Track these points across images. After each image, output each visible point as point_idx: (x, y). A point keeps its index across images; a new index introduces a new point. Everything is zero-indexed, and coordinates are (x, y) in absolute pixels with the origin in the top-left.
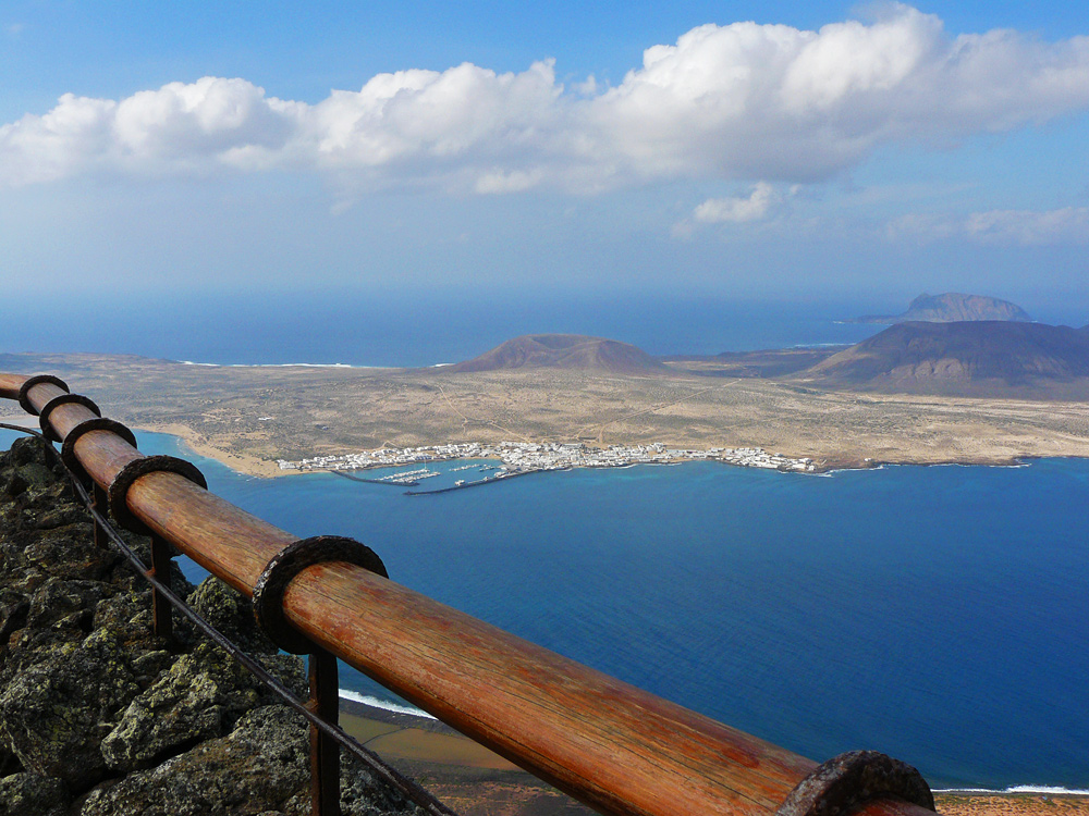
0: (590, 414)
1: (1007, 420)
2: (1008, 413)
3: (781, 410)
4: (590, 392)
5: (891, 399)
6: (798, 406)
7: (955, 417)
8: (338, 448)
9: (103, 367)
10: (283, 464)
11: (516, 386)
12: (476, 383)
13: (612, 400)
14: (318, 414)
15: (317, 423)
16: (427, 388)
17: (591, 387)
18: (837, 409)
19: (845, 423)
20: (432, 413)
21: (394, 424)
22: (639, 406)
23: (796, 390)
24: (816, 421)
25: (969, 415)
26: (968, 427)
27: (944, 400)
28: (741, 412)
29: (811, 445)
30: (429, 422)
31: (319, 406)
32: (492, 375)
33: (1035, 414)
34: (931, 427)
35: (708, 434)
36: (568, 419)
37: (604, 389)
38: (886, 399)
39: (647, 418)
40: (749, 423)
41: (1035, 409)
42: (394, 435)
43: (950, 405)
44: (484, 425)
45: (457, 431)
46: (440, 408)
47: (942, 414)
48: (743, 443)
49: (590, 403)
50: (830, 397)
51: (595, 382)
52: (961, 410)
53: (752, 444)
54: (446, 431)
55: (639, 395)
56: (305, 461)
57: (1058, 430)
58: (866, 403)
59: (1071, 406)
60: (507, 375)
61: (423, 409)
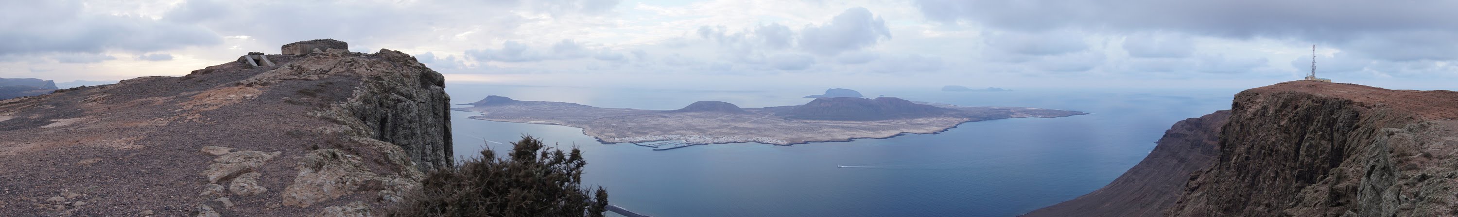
0: (717, 126)
1: (848, 127)
2: (849, 125)
3: (779, 126)
4: (719, 119)
5: (814, 122)
6: (784, 124)
7: (833, 127)
8: (634, 135)
9: (564, 107)
10: (616, 139)
11: (695, 117)
12: (682, 116)
13: (725, 122)
14: (630, 124)
15: (629, 127)
16: (665, 117)
17: (720, 118)
18: (796, 125)
19: (798, 129)
20: (667, 125)
21: (653, 128)
22: (734, 124)
23: (785, 119)
24: (789, 129)
25: (837, 126)
26: (835, 130)
27: (830, 122)
28: (766, 126)
29: (786, 136)
30: (665, 128)
31: (630, 122)
32: (688, 114)
33: (857, 125)
34: (825, 130)
35: (754, 133)
36: (710, 128)
37: (723, 119)
38: (812, 122)
39: (736, 128)
40: (768, 130)
41: (857, 124)
42: (653, 131)
43: (832, 123)
44: (684, 129)
45: (673, 131)
46: (670, 123)
47: (829, 126)
48: (765, 136)
49: (718, 123)
50: (795, 121)
51: (721, 116)
52: (836, 125)
53: (768, 136)
54: (670, 131)
55: (733, 120)
56: (623, 138)
57: (863, 130)
58: (806, 123)
59: (868, 122)
60: (692, 114)
61: (664, 124)
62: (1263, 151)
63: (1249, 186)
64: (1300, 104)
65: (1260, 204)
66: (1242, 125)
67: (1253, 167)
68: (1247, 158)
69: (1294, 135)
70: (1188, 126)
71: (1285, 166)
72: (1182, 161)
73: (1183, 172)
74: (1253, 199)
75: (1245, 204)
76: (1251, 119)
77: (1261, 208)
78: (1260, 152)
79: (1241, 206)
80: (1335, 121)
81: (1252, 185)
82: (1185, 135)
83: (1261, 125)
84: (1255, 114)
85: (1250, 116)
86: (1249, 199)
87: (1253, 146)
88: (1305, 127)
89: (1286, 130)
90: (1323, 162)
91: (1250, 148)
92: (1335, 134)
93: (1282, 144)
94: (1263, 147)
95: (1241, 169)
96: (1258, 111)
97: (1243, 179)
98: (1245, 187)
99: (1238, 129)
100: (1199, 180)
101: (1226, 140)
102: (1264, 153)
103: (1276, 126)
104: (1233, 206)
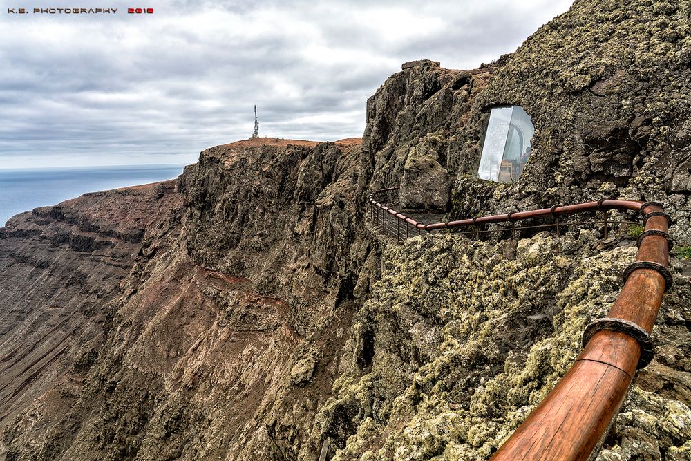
62: (249, 194)
63: (239, 225)
64: (276, 154)
65: (253, 236)
66: (222, 176)
67: (242, 208)
68: (234, 202)
69: (277, 177)
70: (39, 219)
71: (270, 202)
72: (42, 265)
73: (50, 279)
74: (245, 234)
75: (238, 240)
76: (230, 170)
77: (255, 238)
78: (246, 195)
79: (235, 242)
80: (323, 157)
81: (243, 222)
82: (37, 232)
83: (243, 174)
84: (234, 166)
85: (229, 167)
86: (241, 235)
87: (239, 190)
88: (287, 170)
89: (269, 175)
90: (317, 185)
91: (236, 193)
92: (324, 166)
93: (266, 186)
94: (247, 191)
95: (229, 212)
96: (236, 163)
97: (232, 220)
98: (236, 226)
99: (217, 179)
100: (154, 245)
101: (206, 191)
102: (250, 196)
103: (258, 172)
104: (225, 244)
